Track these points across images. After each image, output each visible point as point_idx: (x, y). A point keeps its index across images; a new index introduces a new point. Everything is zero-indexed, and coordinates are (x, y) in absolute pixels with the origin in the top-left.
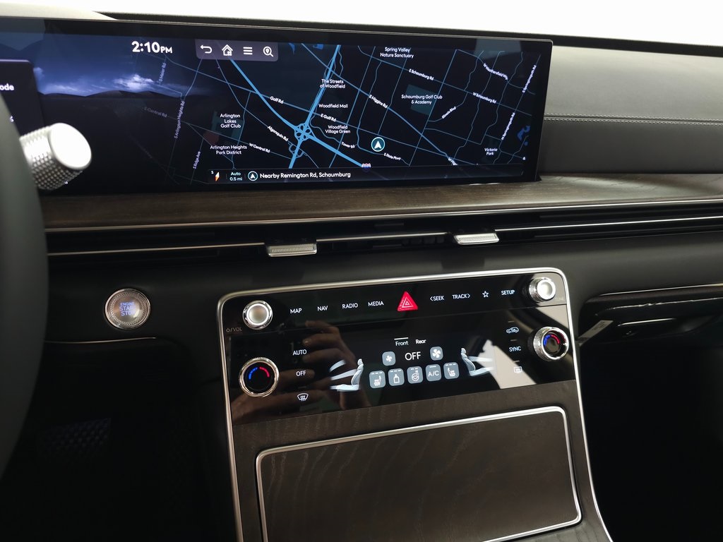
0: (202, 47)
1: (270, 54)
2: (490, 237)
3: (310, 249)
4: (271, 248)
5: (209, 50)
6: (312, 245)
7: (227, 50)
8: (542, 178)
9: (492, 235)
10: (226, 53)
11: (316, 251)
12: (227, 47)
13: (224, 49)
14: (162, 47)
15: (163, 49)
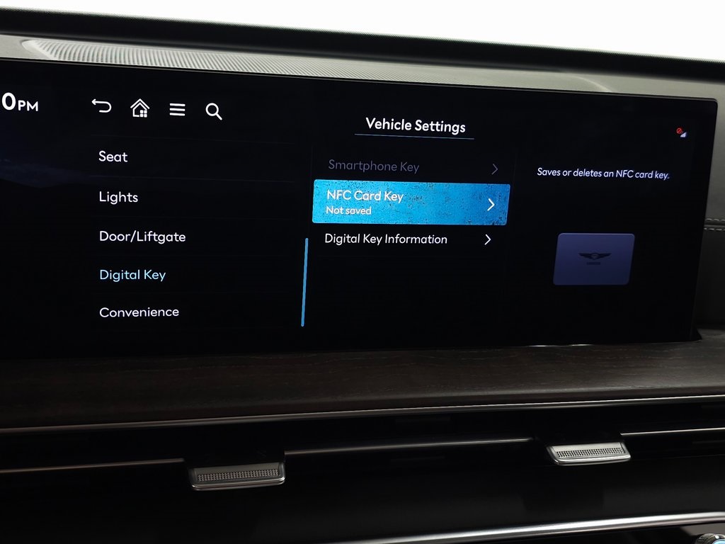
0: (94, 102)
1: (216, 114)
2: (615, 450)
3: (273, 474)
4: (196, 472)
5: (106, 107)
6: (275, 465)
7: (140, 108)
8: (703, 333)
9: (618, 445)
10: (137, 112)
11: (283, 479)
12: (140, 102)
13: (134, 106)
14: (20, 102)
15: (22, 104)
